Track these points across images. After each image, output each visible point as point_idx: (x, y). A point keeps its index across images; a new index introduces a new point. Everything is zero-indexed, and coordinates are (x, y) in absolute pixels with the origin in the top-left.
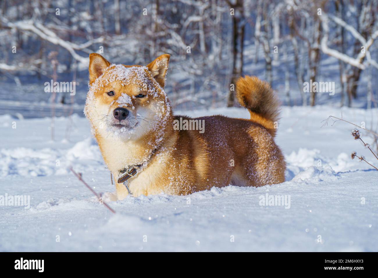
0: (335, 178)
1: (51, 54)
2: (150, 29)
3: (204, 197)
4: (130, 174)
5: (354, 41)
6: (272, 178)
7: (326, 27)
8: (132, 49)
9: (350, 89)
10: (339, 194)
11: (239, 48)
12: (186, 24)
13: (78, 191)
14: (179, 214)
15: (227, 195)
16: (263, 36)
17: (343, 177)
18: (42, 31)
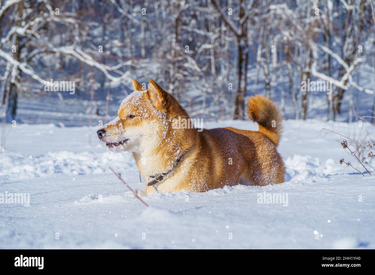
0: (325, 180)
1: (90, 74)
2: (170, 54)
3: (218, 194)
4: (158, 180)
5: (339, 66)
6: (273, 181)
7: (315, 55)
8: (155, 71)
9: (335, 106)
10: (331, 193)
11: (243, 71)
12: (200, 50)
13: (113, 188)
14: (199, 208)
15: (237, 193)
16: (263, 61)
17: (332, 179)
18: (81, 55)
